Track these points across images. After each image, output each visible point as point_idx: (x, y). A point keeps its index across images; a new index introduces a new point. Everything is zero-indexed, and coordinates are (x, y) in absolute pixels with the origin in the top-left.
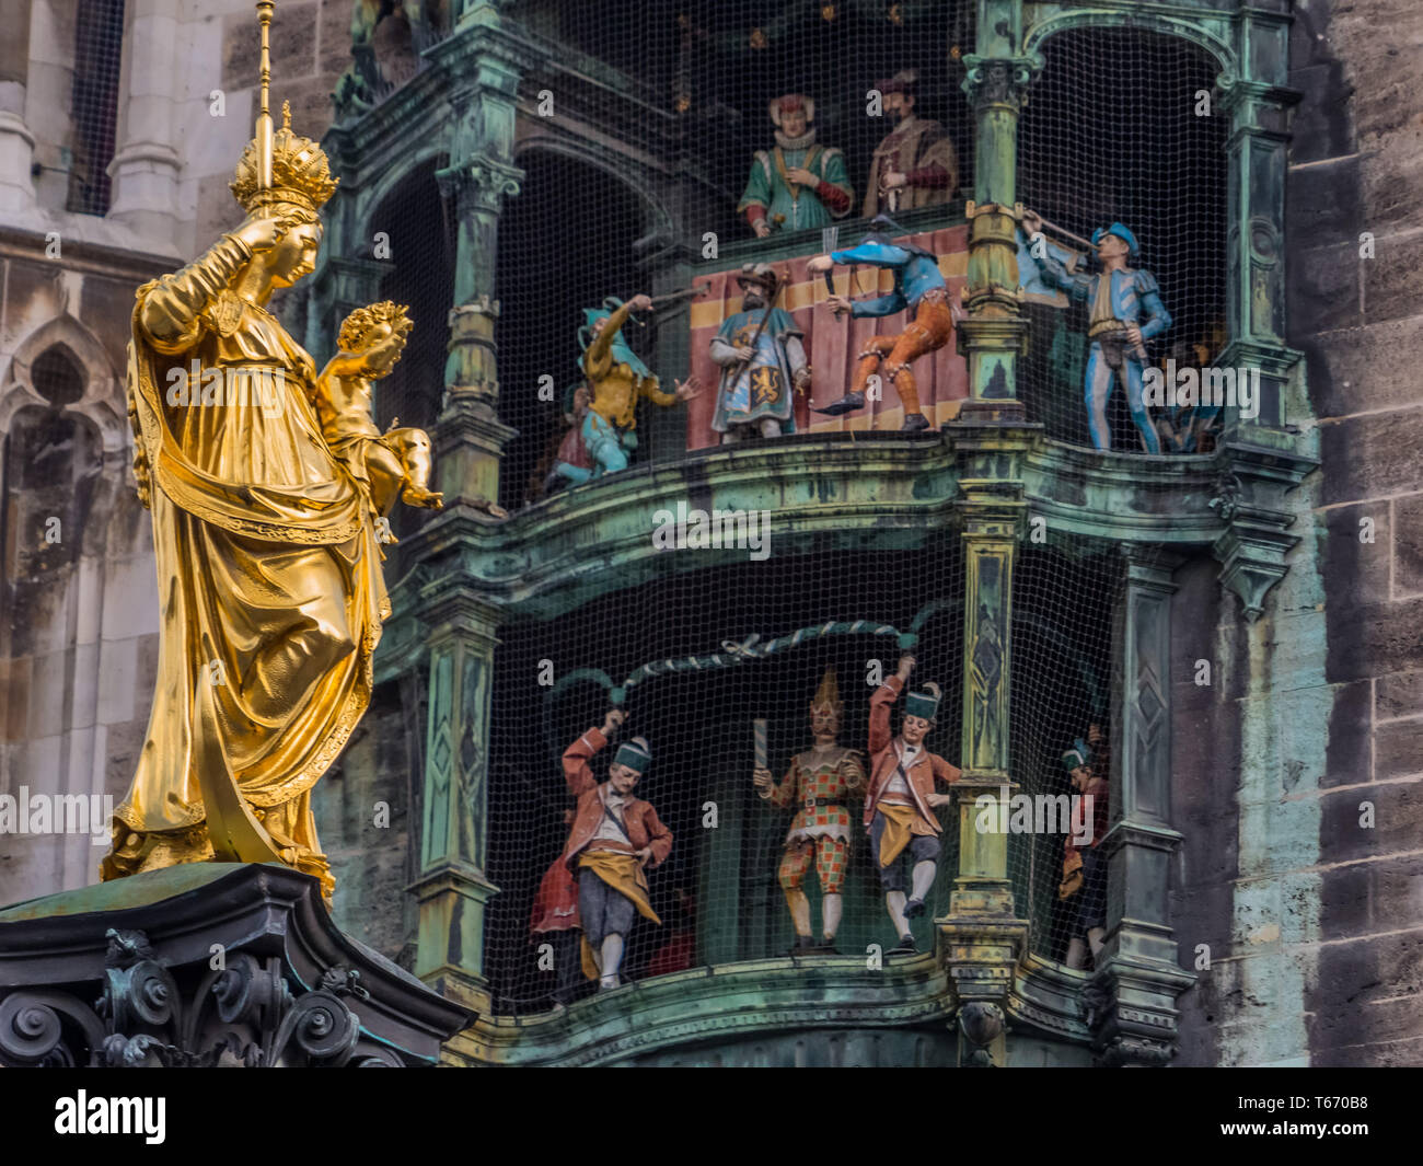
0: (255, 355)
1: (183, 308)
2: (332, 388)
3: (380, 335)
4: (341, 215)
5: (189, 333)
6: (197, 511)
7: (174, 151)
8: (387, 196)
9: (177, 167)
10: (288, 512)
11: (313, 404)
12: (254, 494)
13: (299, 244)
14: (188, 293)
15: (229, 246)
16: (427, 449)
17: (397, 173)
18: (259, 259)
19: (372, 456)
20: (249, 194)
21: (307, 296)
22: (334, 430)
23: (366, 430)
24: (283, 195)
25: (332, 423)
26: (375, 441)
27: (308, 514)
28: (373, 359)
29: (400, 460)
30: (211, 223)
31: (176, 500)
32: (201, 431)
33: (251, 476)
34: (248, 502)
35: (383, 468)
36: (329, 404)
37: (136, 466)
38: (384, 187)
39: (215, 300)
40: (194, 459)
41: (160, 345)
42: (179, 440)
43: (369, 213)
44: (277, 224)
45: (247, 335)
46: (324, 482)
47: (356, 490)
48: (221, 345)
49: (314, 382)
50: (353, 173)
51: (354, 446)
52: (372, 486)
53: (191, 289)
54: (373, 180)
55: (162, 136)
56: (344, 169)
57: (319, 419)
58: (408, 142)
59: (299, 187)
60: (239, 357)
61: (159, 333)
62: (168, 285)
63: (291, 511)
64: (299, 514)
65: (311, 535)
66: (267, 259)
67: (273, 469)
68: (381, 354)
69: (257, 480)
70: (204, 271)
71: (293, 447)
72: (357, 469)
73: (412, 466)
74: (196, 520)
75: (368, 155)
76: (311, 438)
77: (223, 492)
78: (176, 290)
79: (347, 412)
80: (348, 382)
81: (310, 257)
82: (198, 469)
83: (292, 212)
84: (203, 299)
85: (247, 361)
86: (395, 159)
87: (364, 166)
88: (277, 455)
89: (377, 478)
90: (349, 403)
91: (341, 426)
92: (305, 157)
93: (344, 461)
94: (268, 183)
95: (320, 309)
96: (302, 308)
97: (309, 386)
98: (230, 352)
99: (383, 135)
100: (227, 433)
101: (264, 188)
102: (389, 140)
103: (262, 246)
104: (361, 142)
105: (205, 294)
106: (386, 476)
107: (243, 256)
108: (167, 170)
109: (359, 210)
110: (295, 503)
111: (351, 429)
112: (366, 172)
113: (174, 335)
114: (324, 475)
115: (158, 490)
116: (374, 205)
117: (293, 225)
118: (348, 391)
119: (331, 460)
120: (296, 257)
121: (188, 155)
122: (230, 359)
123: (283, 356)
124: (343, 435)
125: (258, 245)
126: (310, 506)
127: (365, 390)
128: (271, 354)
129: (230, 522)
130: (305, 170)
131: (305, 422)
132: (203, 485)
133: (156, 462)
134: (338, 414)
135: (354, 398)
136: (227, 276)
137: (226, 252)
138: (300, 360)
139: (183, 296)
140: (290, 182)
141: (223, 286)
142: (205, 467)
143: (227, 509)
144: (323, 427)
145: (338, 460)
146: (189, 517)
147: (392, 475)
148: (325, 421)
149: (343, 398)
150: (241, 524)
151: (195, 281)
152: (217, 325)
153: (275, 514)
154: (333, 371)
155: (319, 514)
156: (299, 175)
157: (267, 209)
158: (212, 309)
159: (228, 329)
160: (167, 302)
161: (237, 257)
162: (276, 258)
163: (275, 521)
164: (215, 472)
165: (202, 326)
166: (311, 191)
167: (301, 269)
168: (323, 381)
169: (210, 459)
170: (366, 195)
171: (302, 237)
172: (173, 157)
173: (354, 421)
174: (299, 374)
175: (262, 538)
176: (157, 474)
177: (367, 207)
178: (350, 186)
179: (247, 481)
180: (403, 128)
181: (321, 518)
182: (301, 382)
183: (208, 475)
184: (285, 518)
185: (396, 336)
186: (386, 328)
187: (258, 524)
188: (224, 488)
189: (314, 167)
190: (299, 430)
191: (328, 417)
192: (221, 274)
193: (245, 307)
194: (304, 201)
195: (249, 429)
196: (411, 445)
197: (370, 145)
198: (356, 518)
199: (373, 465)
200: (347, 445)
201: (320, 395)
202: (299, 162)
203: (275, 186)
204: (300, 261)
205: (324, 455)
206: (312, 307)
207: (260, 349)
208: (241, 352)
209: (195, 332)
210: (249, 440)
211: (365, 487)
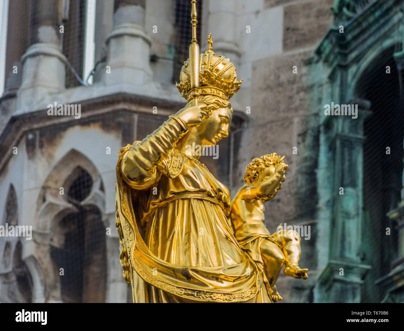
0: (192, 188)
1: (146, 162)
2: (240, 207)
3: (269, 174)
4: (338, 82)
5: (150, 176)
6: (158, 284)
7: (236, 45)
8: (366, 70)
9: (239, 55)
10: (213, 284)
11: (228, 217)
12: (191, 273)
13: (218, 120)
14: (148, 152)
15: (172, 123)
16: (298, 242)
17: (372, 55)
18: (194, 129)
19: (264, 248)
20: (188, 91)
21: (319, 132)
22: (241, 232)
23: (262, 232)
24: (208, 91)
25: (240, 228)
26: (266, 238)
27: (225, 284)
28: (264, 189)
29: (282, 250)
30: (260, 88)
31: (145, 278)
32: (160, 235)
33: (190, 262)
34: (188, 277)
35: (271, 254)
36: (239, 216)
37: (122, 258)
38: (364, 64)
39: (166, 156)
40: (156, 253)
41: (133, 184)
42: (146, 241)
43: (355, 81)
44: (202, 109)
45: (187, 177)
46: (235, 264)
47: (255, 269)
48: (171, 182)
49: (229, 204)
50: (345, 56)
51: (254, 241)
52: (265, 266)
53: (150, 149)
54: (357, 60)
55: (229, 36)
56: (340, 53)
57: (233, 225)
58: (378, 35)
59: (218, 85)
60: (182, 190)
61: (132, 176)
62: (137, 148)
63: (214, 283)
64: (219, 284)
65: (226, 297)
66: (199, 130)
67: (203, 257)
68: (269, 185)
69: (194, 264)
70: (158, 139)
71: (215, 243)
72: (255, 256)
73: (289, 253)
74: (157, 290)
75: (354, 44)
76: (227, 238)
77: (173, 272)
78: (141, 150)
79: (249, 221)
80: (249, 202)
81: (225, 128)
82: (158, 259)
83: (213, 101)
84: (158, 155)
85: (187, 192)
86: (370, 47)
87: (351, 51)
88: (206, 250)
89: (268, 261)
90: (251, 216)
91: (245, 230)
92: (221, 67)
93: (248, 251)
94: (197, 84)
95: (327, 139)
96: (316, 139)
97: (226, 205)
98: (176, 186)
99: (363, 32)
100: (176, 236)
101: (194, 87)
102: (366, 35)
103: (193, 122)
104: (349, 37)
105: (159, 153)
106: (273, 259)
107: (182, 129)
108: (234, 56)
109: (350, 78)
110: (216, 277)
111: (252, 231)
112: (353, 55)
113: (141, 178)
114: (234, 260)
115: (134, 272)
116: (358, 75)
117: (214, 109)
118: (250, 209)
119: (239, 251)
120: (216, 128)
121: (245, 47)
122: (176, 191)
123: (209, 189)
124: (247, 235)
125: (190, 122)
126: (226, 279)
127: (260, 207)
128: (202, 187)
129: (178, 291)
130: (221, 75)
131: (223, 227)
132: (161, 268)
133: (132, 255)
134: (244, 222)
135: (254, 212)
136: (172, 141)
137: (171, 127)
138: (220, 190)
139: (146, 154)
140: (213, 83)
141: (170, 148)
142: (162, 257)
143: (176, 282)
144: (235, 230)
145: (244, 250)
146: (153, 288)
147: (277, 259)
148: (236, 227)
149: (247, 213)
150: (183, 292)
151: (152, 145)
152: (168, 171)
153: (204, 285)
154: (241, 196)
155: (232, 284)
156: (217, 78)
157: (196, 100)
158: (165, 161)
159: (174, 172)
160: (136, 158)
161: (178, 129)
162: (204, 129)
163: (205, 289)
164: (168, 260)
165: (158, 171)
166: (225, 88)
167: (220, 135)
168: (235, 203)
169: (165, 253)
170: (353, 69)
171: (220, 116)
172: (236, 49)
173: (254, 226)
174: (220, 199)
175: (197, 299)
176: (133, 262)
177: (354, 76)
178: (343, 63)
179: (188, 265)
180: (374, 28)
181: (233, 286)
182: (221, 203)
183: (164, 262)
184: (211, 287)
185: (277, 174)
186: (272, 169)
187: (194, 291)
188: (174, 270)
189: (227, 73)
190: (219, 233)
191: (238, 225)
192: (168, 140)
193: (185, 159)
194: (221, 94)
195: (188, 233)
196: (288, 240)
197: (355, 38)
198: (255, 286)
199: (265, 252)
200: (249, 241)
201: (233, 211)
202: (217, 70)
203: (202, 85)
204: (220, 129)
205: (236, 248)
206: (322, 138)
207: (195, 184)
208: (183, 187)
209: (154, 176)
210: (189, 240)
211: (261, 267)
